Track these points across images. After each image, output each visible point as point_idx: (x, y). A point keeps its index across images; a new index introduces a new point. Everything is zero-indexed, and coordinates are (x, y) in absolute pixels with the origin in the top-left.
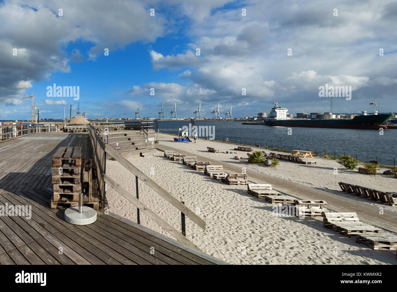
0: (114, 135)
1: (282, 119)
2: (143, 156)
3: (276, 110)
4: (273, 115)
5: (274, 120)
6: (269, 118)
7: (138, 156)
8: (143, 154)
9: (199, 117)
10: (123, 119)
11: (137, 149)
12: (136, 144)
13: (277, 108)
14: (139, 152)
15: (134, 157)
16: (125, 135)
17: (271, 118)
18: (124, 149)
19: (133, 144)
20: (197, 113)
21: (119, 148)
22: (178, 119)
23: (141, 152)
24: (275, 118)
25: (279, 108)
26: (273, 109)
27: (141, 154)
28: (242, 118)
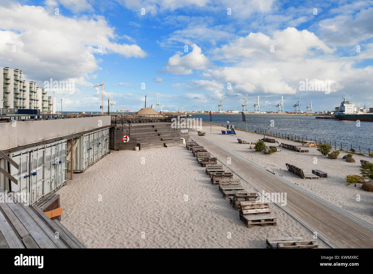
0: (140, 126)
1: (350, 114)
2: (166, 147)
3: (344, 105)
4: (342, 110)
5: (343, 114)
6: (339, 113)
7: (161, 146)
8: (166, 145)
9: (281, 111)
10: (206, 112)
11: (162, 140)
12: (162, 136)
13: (345, 102)
14: (163, 142)
15: (156, 147)
16: (153, 126)
17: (340, 113)
18: (146, 139)
19: (159, 135)
20: (279, 107)
21: (141, 139)
22: (261, 112)
23: (165, 143)
24: (344, 112)
25: (347, 102)
26: (342, 103)
27: (165, 144)
28: (322, 112)
